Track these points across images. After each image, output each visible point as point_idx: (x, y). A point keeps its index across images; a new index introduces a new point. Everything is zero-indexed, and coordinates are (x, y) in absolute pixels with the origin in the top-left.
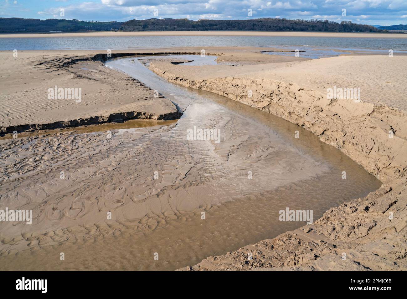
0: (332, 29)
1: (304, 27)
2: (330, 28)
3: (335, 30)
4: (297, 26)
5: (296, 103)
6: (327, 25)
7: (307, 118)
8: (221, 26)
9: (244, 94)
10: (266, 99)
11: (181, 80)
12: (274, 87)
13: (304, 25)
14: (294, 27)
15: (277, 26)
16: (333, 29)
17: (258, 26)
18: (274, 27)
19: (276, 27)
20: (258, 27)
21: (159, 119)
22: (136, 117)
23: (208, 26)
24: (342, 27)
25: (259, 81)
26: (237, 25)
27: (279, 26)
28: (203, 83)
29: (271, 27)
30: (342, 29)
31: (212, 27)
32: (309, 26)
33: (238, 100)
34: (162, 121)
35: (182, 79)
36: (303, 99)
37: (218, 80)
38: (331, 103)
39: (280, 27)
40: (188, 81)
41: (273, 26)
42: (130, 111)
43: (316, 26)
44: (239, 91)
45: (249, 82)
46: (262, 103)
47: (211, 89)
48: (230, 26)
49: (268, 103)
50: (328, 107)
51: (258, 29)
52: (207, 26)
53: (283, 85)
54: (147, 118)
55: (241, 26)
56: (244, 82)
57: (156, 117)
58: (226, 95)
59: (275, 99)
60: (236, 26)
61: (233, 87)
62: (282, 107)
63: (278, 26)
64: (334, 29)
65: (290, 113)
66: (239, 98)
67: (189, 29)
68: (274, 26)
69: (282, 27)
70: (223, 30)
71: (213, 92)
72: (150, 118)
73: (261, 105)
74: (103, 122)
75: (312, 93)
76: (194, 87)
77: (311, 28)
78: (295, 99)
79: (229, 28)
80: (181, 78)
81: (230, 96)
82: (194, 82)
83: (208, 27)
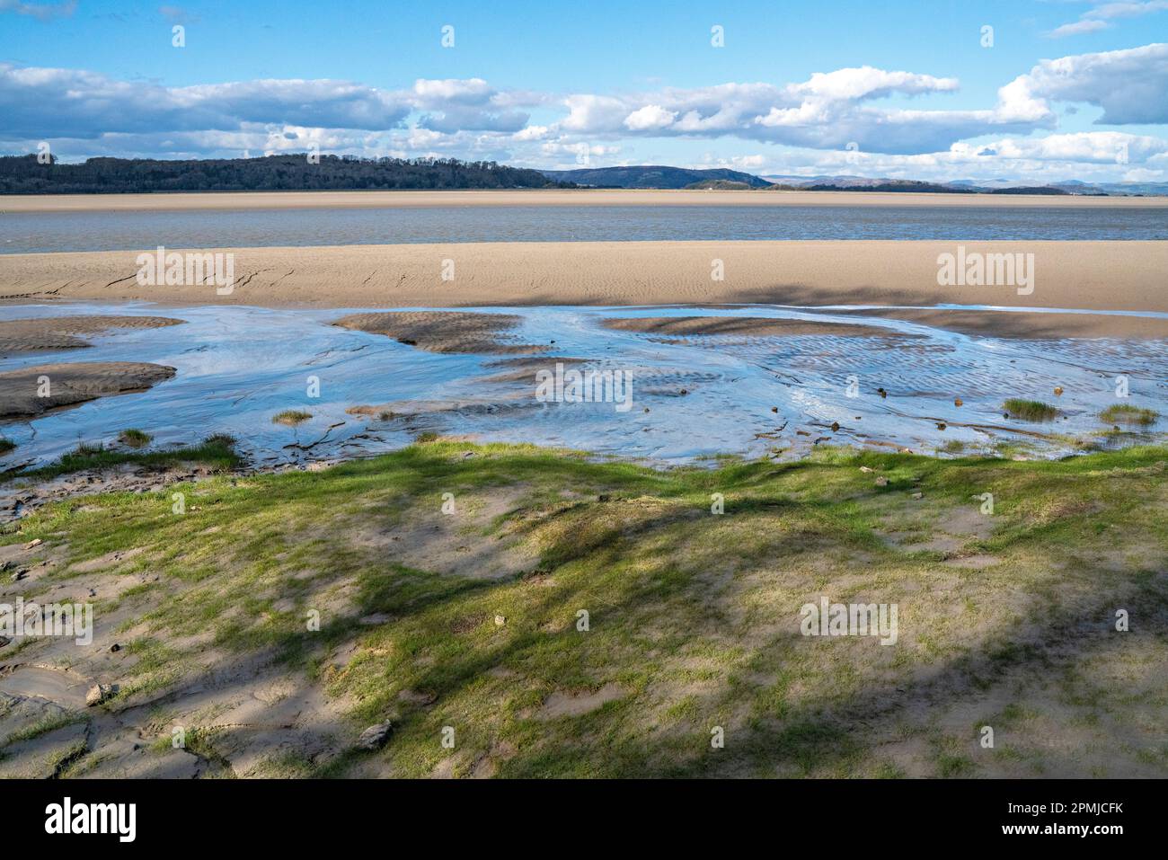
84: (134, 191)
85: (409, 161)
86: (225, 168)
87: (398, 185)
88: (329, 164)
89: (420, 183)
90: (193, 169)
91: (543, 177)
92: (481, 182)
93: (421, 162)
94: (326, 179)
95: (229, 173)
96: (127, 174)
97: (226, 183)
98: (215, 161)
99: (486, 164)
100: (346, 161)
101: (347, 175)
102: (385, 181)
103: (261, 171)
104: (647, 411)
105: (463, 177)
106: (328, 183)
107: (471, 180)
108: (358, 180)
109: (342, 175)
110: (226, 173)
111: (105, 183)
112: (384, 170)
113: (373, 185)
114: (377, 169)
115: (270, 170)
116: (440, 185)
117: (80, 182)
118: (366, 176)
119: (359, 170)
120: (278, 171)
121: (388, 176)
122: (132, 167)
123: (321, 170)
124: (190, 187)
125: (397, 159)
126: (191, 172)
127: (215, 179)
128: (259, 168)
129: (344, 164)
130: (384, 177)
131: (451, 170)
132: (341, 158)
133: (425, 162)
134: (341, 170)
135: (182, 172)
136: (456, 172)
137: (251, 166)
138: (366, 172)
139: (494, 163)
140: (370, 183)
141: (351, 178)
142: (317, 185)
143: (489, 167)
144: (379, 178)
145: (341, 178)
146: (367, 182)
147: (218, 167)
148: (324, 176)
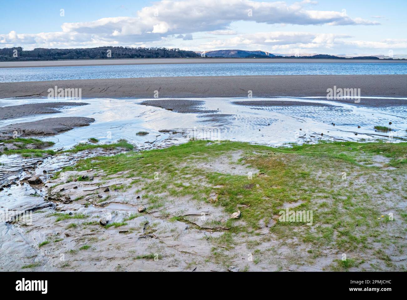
8: (71, 55)
18: (124, 55)
31: (61, 56)
32: (152, 53)
41: (122, 54)
70: (74, 59)
84: (51, 60)
85: (148, 48)
86: (83, 51)
87: (145, 57)
88: (120, 50)
89: (152, 56)
90: (72, 52)
91: (196, 54)
92: (174, 56)
93: (152, 49)
94: (119, 55)
95: (85, 53)
96: (48, 54)
97: (84, 57)
98: (80, 49)
99: (175, 49)
100: (126, 49)
101: (127, 53)
102: (140, 55)
103: (96, 52)
104: (260, 130)
105: (168, 54)
106: (120, 56)
107: (170, 55)
108: (131, 55)
109: (125, 53)
110: (84, 53)
111: (41, 57)
112: (140, 52)
113: (136, 57)
114: (137, 51)
115: (99, 52)
116: (160, 57)
117: (32, 57)
118: (134, 54)
119: (131, 51)
120: (102, 52)
121: (141, 54)
122: (50, 51)
123: (117, 52)
124: (71, 58)
125: (144, 48)
126: (71, 53)
127: (80, 55)
128: (95, 51)
129: (125, 50)
130: (140, 54)
131: (163, 51)
132: (124, 48)
133: (154, 49)
134: (124, 52)
135: (68, 53)
136: (165, 52)
137: (93, 51)
138: (134, 52)
139: (178, 49)
140: (135, 56)
141: (128, 54)
142: (116, 57)
143: (177, 50)
144: (138, 54)
145: (124, 54)
146: (134, 56)
147: (81, 51)
148: (119, 54)
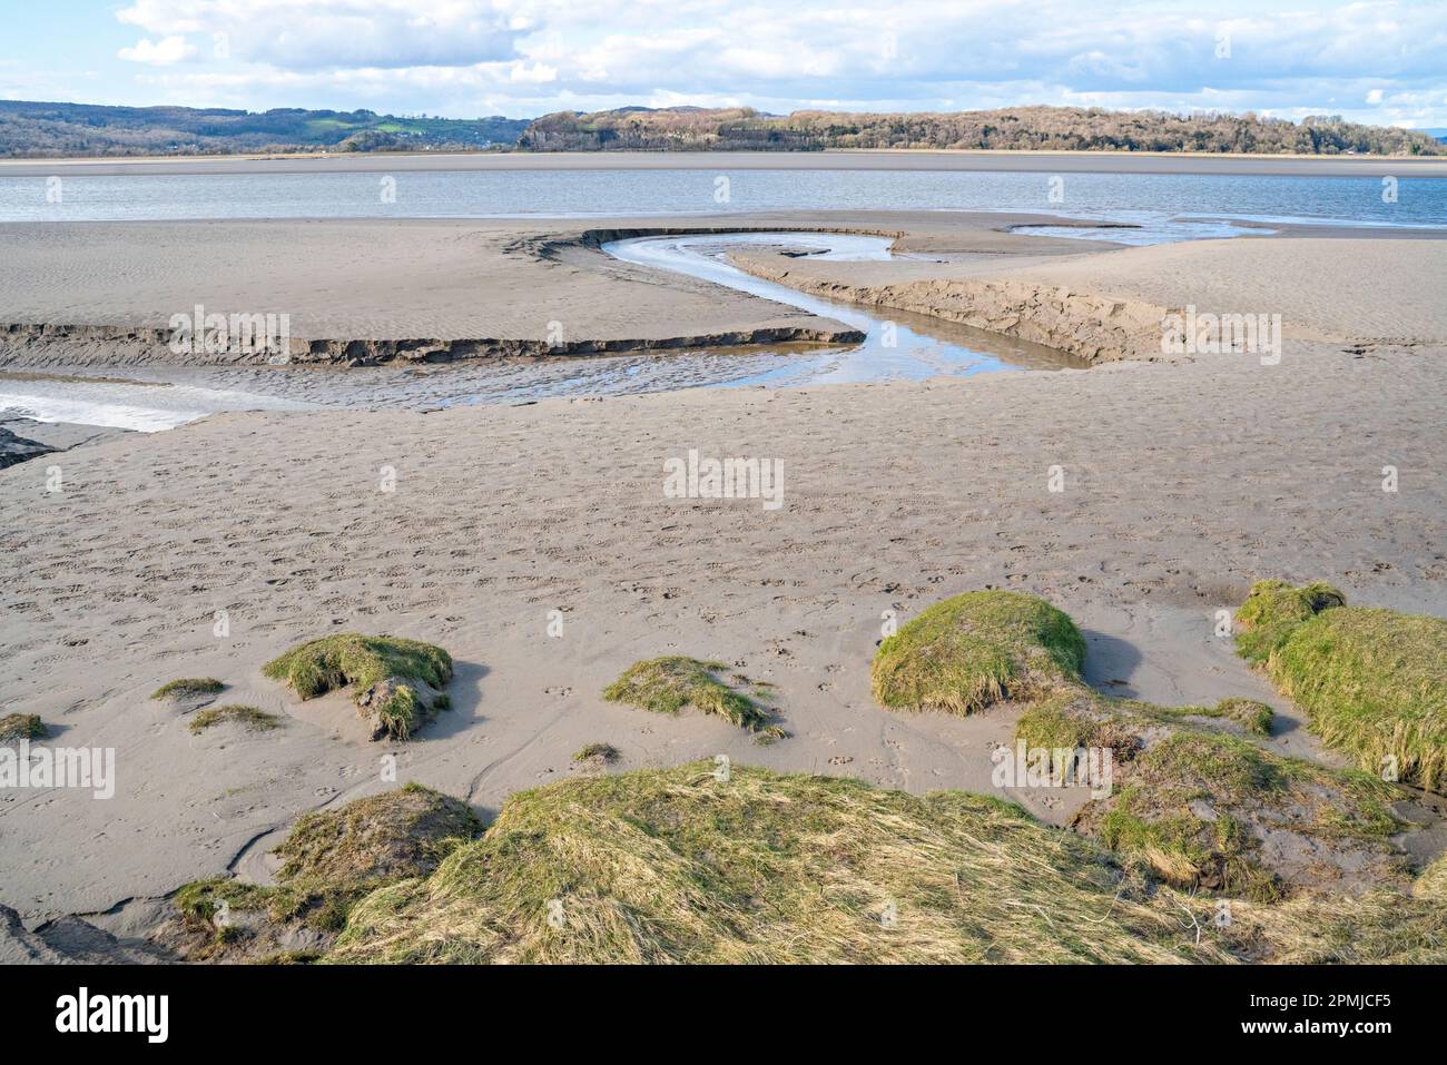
0: (1270, 144)
1: (1167, 136)
2: (1263, 142)
3: (1283, 147)
4: (1142, 133)
5: (1062, 317)
6: (1252, 132)
7: (1075, 337)
9: (972, 309)
10: (1012, 314)
11: (834, 288)
12: (1027, 296)
13: (1167, 132)
14: (1134, 136)
15: (1071, 133)
16: (1274, 144)
17: (1004, 133)
18: (1060, 139)
19: (1065, 138)
20: (1001, 136)
21: (832, 340)
22: (792, 338)
23: (827, 133)
24: (1308, 136)
25: (999, 285)
26: (927, 132)
27: (1079, 132)
28: (887, 292)
29: (1047, 139)
30: (1306, 144)
32: (1185, 133)
33: (959, 320)
34: (837, 343)
35: (837, 286)
36: (1072, 311)
37: (917, 286)
38: (1113, 312)
39: (1081, 139)
40: (851, 289)
41: (1058, 135)
42: (783, 327)
43: (1210, 135)
44: (962, 305)
45: (981, 288)
46: (1004, 322)
47: (904, 304)
48: (902, 135)
49: (1014, 321)
50: (1109, 319)
51: (1001, 145)
52: (821, 134)
53: (1044, 291)
54: (811, 339)
55: (941, 135)
56: (971, 288)
57: (828, 338)
58: (935, 313)
59: (1028, 313)
60: (924, 135)
61: (950, 300)
62: (1040, 325)
63: (1075, 133)
64: (1279, 144)
65: (1050, 332)
66: (961, 316)
67: (761, 143)
68: (1062, 133)
69: (1088, 139)
71: (908, 309)
72: (817, 339)
73: (1003, 326)
74: (744, 343)
75: (1087, 300)
76: (865, 301)
77: (1195, 141)
78: (1062, 311)
79: (901, 140)
80: (834, 285)
81: (944, 315)
82: (865, 292)
83: (826, 138)
